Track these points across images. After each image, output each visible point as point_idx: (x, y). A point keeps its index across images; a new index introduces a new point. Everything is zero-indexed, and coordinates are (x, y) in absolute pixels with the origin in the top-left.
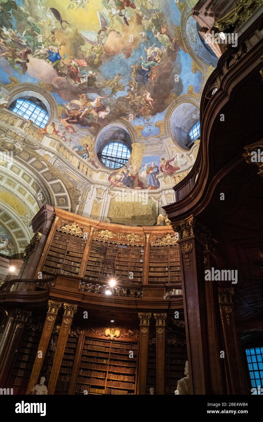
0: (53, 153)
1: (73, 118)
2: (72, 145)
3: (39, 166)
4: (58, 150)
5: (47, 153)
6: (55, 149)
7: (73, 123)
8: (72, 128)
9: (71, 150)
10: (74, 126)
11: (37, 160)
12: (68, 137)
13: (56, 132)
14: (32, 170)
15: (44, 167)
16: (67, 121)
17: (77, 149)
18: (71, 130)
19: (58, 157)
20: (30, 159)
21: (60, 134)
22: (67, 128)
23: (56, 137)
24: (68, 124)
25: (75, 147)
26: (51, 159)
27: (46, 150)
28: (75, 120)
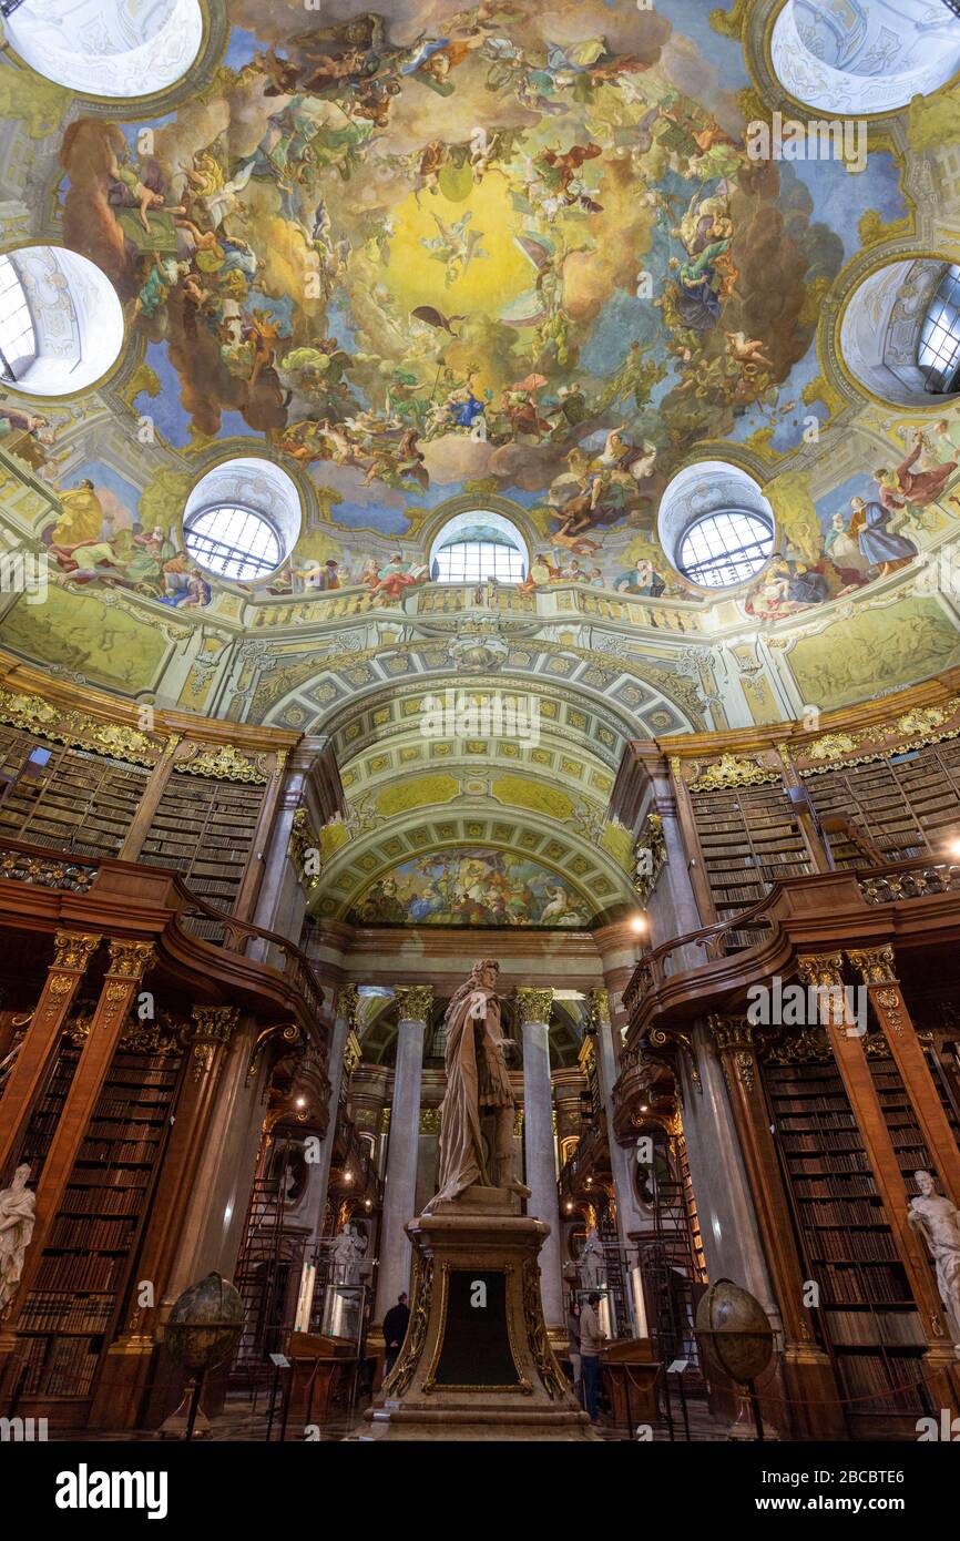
0: (576, 623)
1: (577, 520)
2: (610, 581)
3: (562, 666)
4: (583, 609)
5: (561, 628)
6: (575, 612)
7: (583, 529)
8: (586, 542)
10: (589, 535)
11: (551, 656)
12: (588, 568)
13: (556, 573)
14: (552, 683)
15: (573, 664)
16: (568, 533)
17: (626, 584)
18: (586, 549)
19: (592, 625)
20: (533, 661)
21: (568, 571)
22: (575, 550)
24: (573, 540)
25: (619, 581)
26: (579, 637)
27: (557, 624)
28: (585, 522)
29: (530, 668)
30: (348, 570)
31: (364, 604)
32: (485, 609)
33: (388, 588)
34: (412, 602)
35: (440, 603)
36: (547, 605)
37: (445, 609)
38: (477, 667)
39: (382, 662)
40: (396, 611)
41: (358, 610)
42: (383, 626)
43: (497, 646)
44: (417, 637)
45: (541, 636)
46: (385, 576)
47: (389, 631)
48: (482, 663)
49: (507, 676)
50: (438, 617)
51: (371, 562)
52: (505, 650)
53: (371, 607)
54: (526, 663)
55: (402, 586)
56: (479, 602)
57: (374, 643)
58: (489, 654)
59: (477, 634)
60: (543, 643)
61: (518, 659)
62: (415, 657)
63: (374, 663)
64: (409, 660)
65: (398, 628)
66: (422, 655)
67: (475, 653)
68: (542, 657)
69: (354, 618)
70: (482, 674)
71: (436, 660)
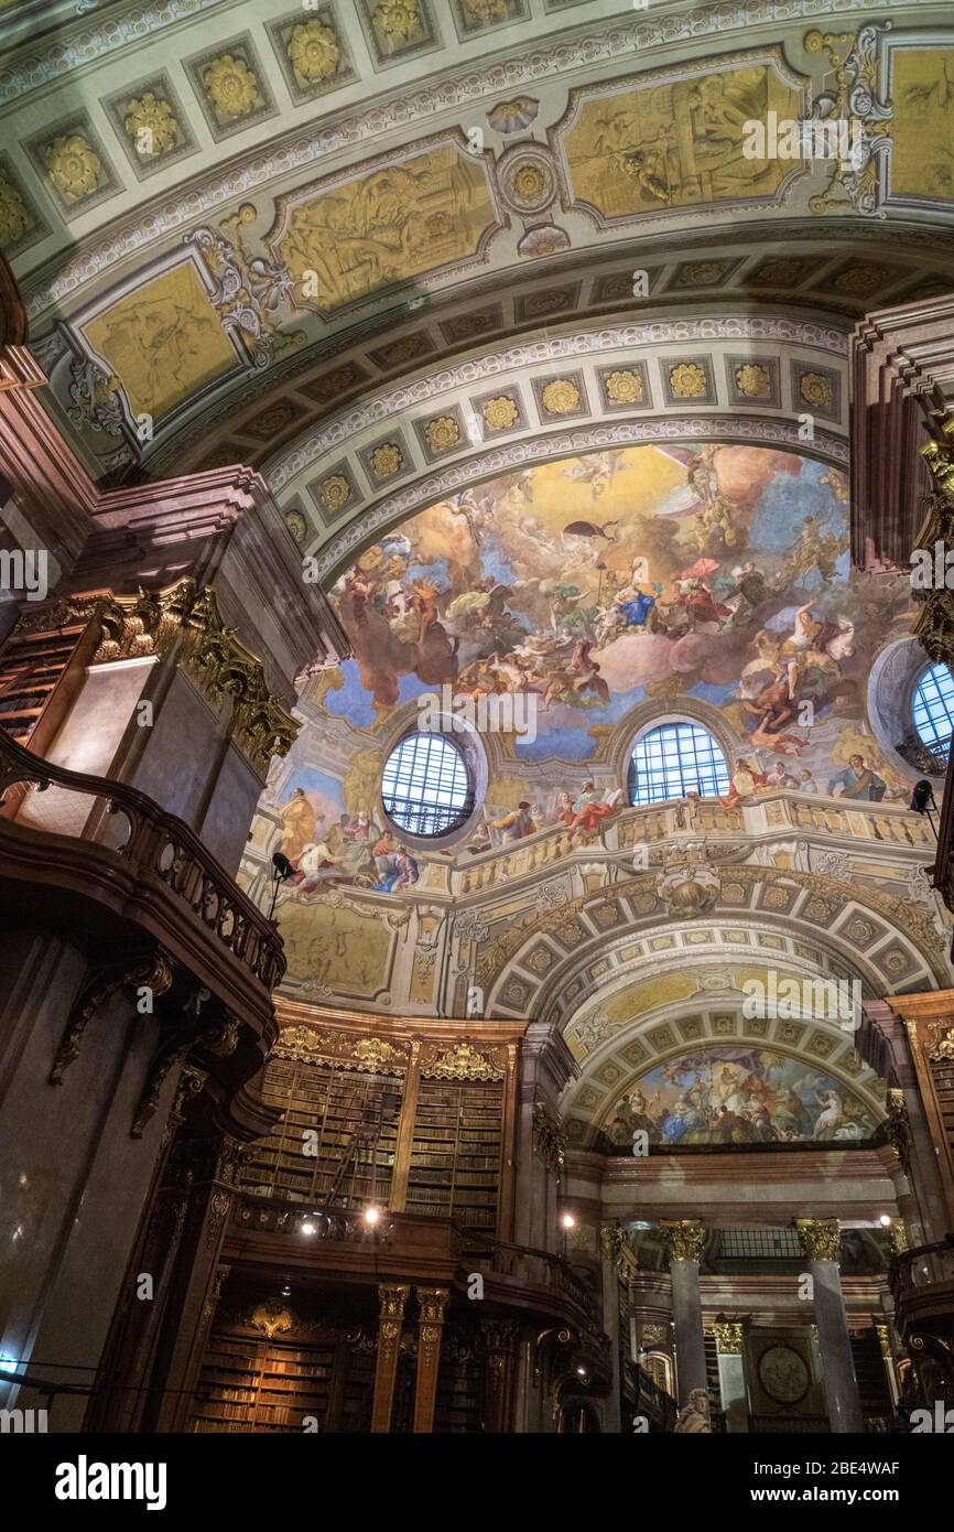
0: (790, 840)
1: (776, 713)
2: (822, 784)
3: (778, 897)
4: (796, 822)
5: (775, 848)
6: (788, 827)
7: (785, 723)
8: (790, 738)
9: (828, 799)
11: (767, 884)
12: (797, 771)
13: (760, 779)
14: (771, 920)
15: (792, 893)
16: (768, 730)
17: (840, 787)
18: (791, 748)
19: (809, 841)
20: (748, 894)
21: (774, 776)
22: (779, 749)
23: (767, 792)
24: (775, 738)
25: (833, 784)
26: (795, 857)
27: (770, 843)
28: (785, 714)
29: (746, 904)
30: (541, 809)
31: (563, 845)
32: (689, 833)
33: (585, 823)
34: (611, 835)
35: (641, 832)
36: (757, 821)
38: (689, 909)
39: (590, 912)
40: (596, 848)
41: (558, 854)
42: (586, 868)
43: (707, 879)
44: (622, 876)
45: (753, 860)
46: (580, 809)
47: (593, 873)
48: (694, 902)
49: (722, 915)
50: (641, 848)
51: (563, 796)
52: (716, 882)
53: (571, 848)
54: (741, 898)
55: (598, 817)
56: (681, 825)
57: (580, 890)
58: (699, 889)
59: (685, 864)
60: (757, 869)
61: (732, 894)
62: (624, 902)
63: (583, 916)
64: (618, 907)
65: (603, 868)
66: (630, 899)
67: (685, 890)
68: (758, 888)
69: (556, 864)
70: (695, 917)
71: (645, 904)
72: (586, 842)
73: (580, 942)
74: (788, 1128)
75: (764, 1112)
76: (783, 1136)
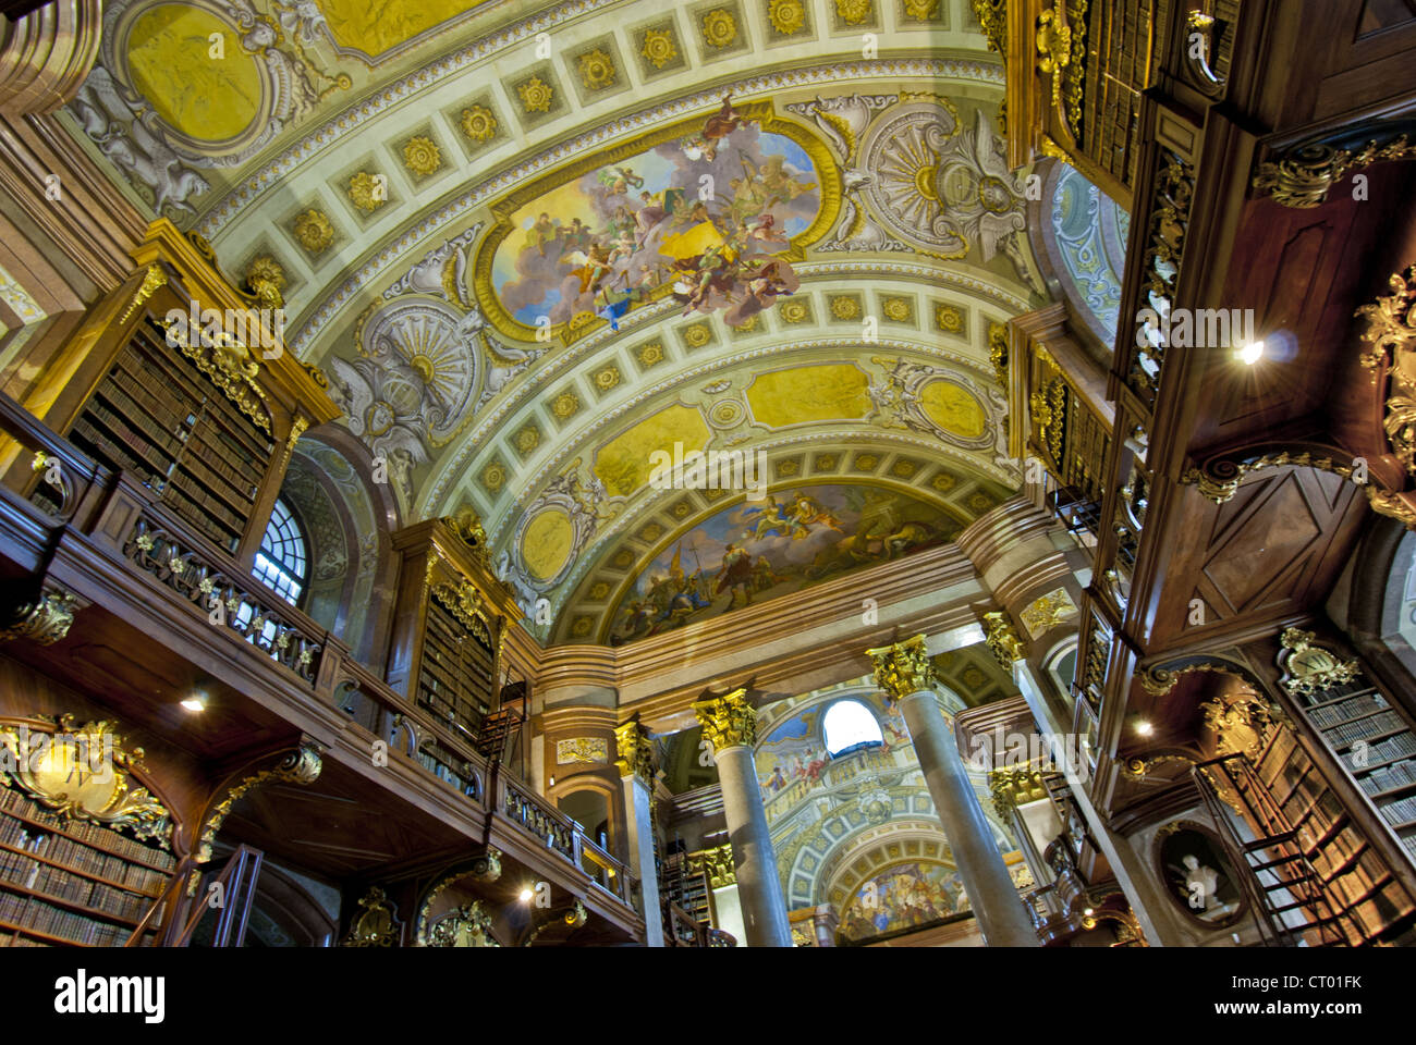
29: (907, 811)
30: (786, 770)
31: (803, 789)
32: (868, 771)
33: (811, 774)
34: (827, 778)
35: (842, 774)
36: (901, 759)
37: (846, 777)
38: (879, 818)
39: (828, 828)
40: (820, 789)
41: (802, 796)
42: (818, 801)
43: (884, 798)
44: (839, 803)
45: (905, 783)
46: (806, 766)
47: (823, 804)
48: (880, 813)
49: (896, 819)
50: (845, 784)
51: (796, 760)
52: (889, 799)
53: (807, 791)
54: (904, 808)
55: (818, 769)
56: (863, 767)
57: (818, 816)
58: (881, 804)
59: (870, 790)
60: (908, 788)
61: (899, 805)
62: (843, 818)
63: (825, 831)
64: (841, 823)
65: (827, 800)
66: (846, 815)
67: (874, 807)
68: (911, 799)
69: (802, 802)
70: (883, 822)
71: (856, 818)
72: (815, 785)
73: (827, 847)
74: (944, 909)
75: (929, 902)
76: (942, 914)
